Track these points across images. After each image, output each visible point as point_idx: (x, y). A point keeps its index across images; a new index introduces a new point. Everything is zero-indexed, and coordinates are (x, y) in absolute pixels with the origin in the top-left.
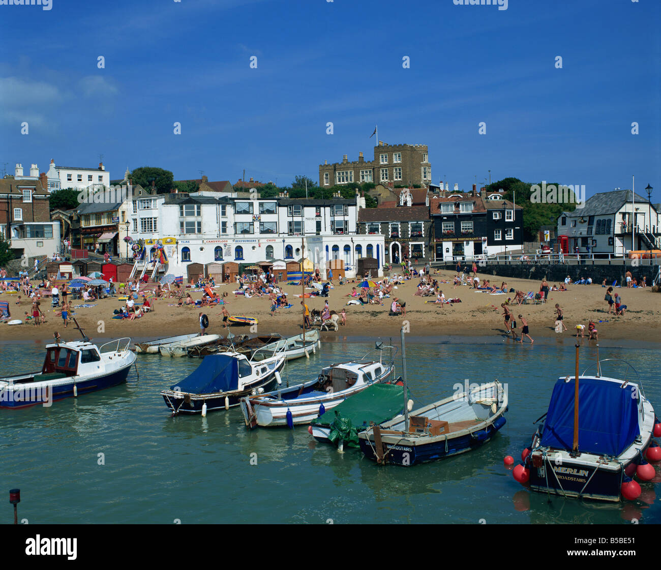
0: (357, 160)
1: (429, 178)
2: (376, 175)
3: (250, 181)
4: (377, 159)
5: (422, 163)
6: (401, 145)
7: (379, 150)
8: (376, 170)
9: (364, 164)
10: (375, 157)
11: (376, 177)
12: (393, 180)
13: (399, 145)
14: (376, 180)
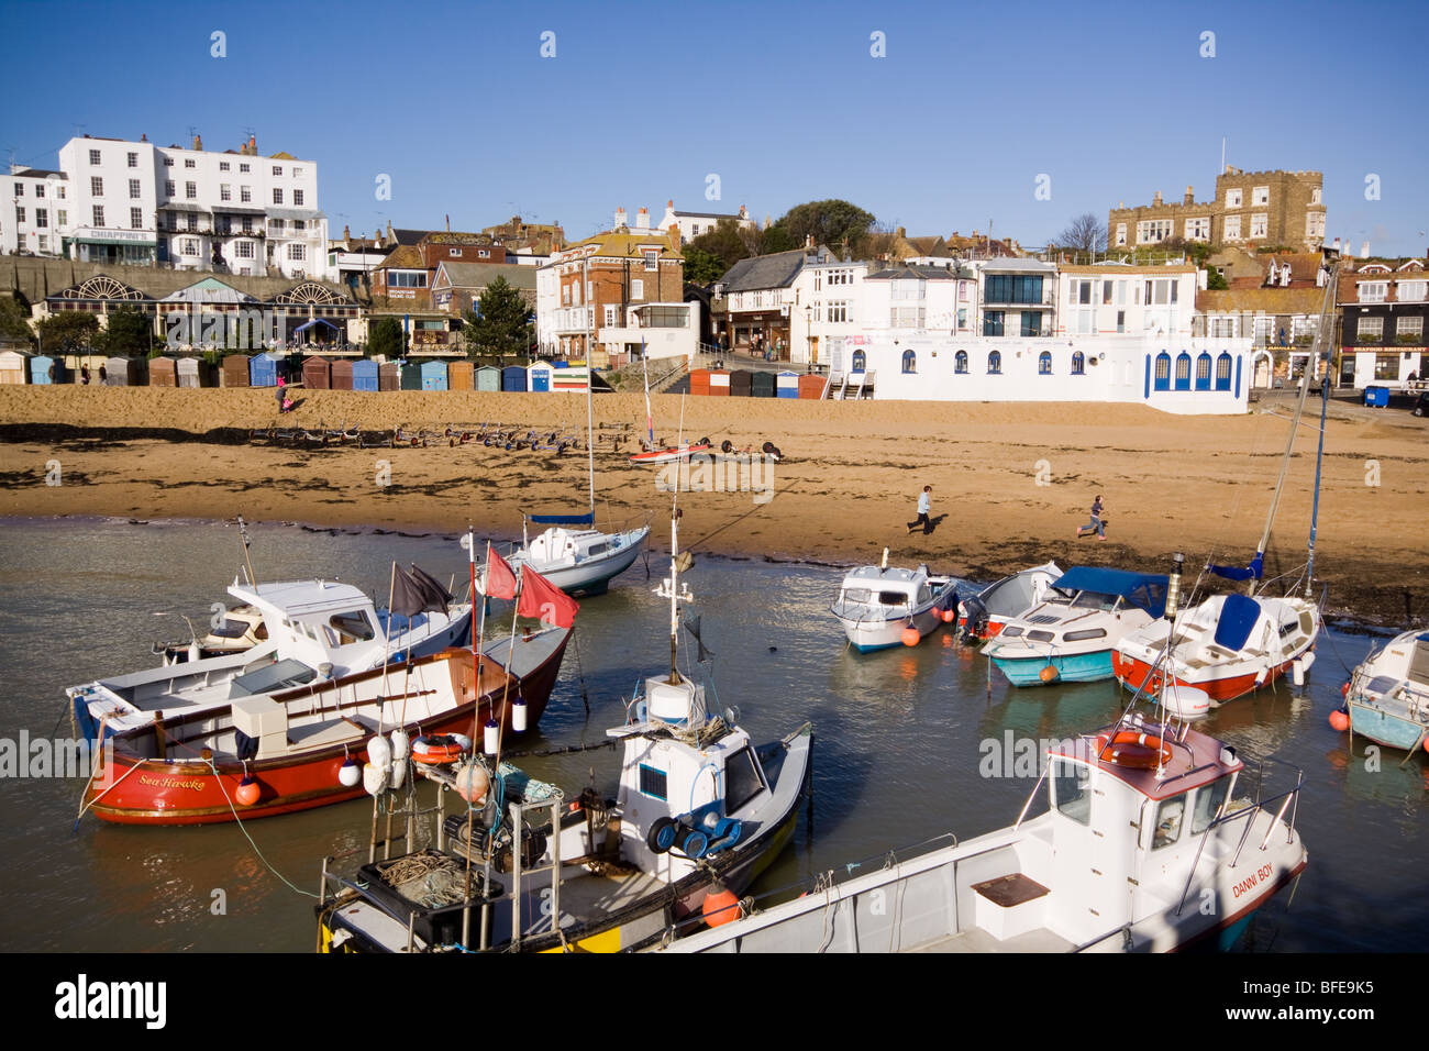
0: (1181, 200)
1: (1321, 232)
2: (1216, 228)
3: (974, 236)
4: (1220, 197)
5: (1308, 205)
6: (1270, 172)
7: (1226, 181)
8: (1217, 218)
9: (1194, 208)
10: (1217, 195)
11: (1216, 231)
12: (1248, 236)
13: (1266, 173)
14: (1216, 237)
